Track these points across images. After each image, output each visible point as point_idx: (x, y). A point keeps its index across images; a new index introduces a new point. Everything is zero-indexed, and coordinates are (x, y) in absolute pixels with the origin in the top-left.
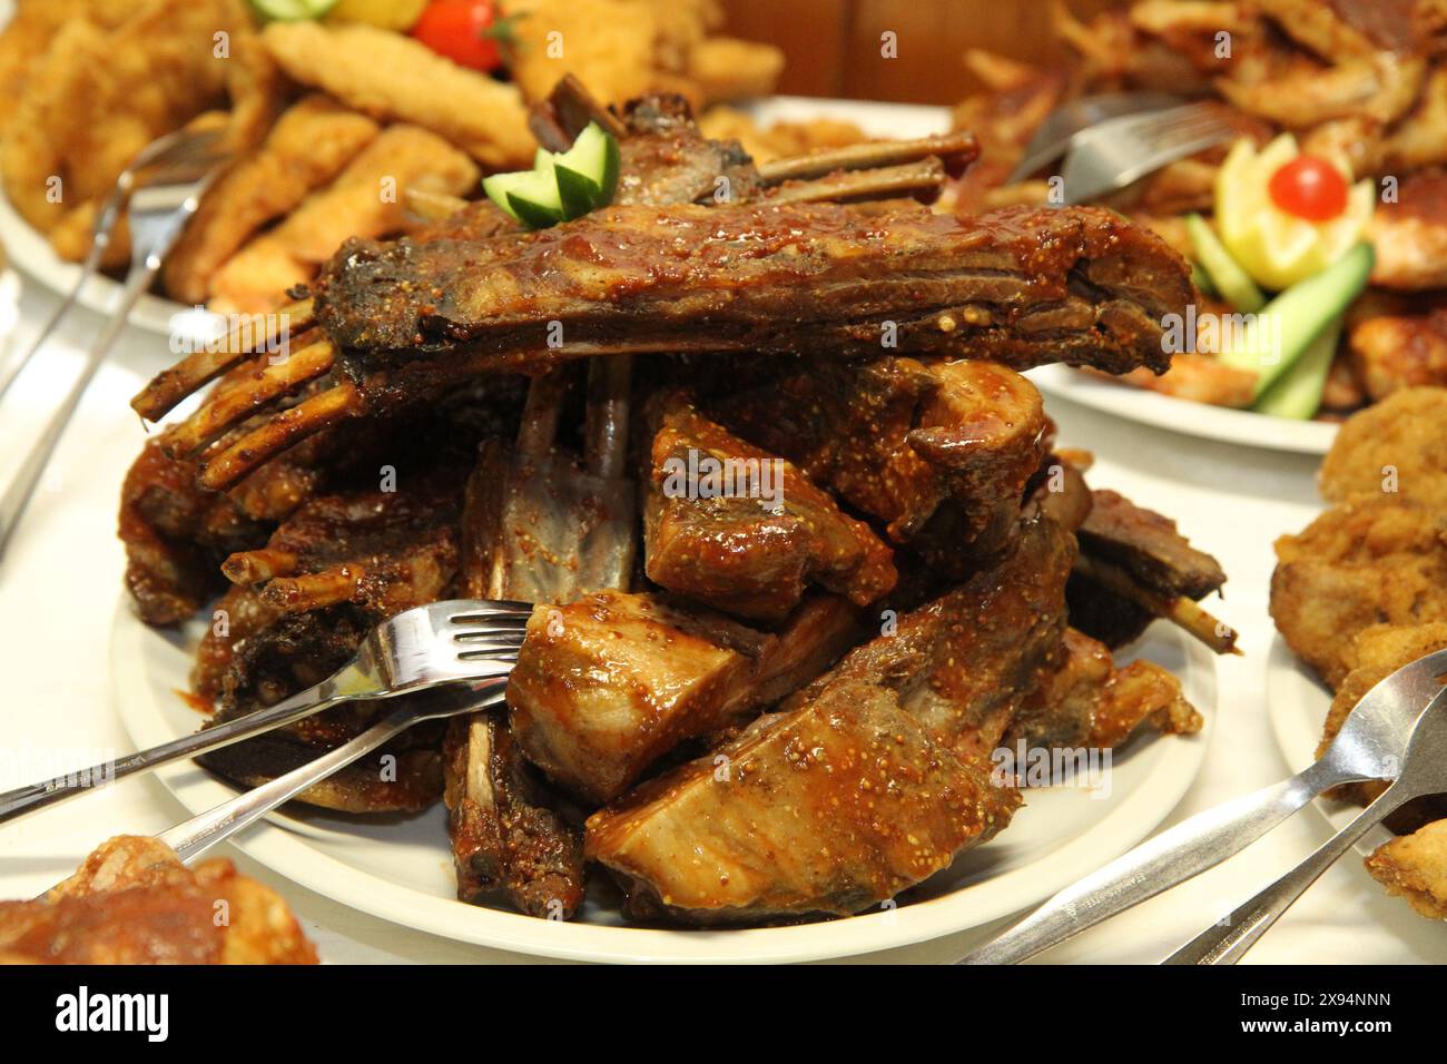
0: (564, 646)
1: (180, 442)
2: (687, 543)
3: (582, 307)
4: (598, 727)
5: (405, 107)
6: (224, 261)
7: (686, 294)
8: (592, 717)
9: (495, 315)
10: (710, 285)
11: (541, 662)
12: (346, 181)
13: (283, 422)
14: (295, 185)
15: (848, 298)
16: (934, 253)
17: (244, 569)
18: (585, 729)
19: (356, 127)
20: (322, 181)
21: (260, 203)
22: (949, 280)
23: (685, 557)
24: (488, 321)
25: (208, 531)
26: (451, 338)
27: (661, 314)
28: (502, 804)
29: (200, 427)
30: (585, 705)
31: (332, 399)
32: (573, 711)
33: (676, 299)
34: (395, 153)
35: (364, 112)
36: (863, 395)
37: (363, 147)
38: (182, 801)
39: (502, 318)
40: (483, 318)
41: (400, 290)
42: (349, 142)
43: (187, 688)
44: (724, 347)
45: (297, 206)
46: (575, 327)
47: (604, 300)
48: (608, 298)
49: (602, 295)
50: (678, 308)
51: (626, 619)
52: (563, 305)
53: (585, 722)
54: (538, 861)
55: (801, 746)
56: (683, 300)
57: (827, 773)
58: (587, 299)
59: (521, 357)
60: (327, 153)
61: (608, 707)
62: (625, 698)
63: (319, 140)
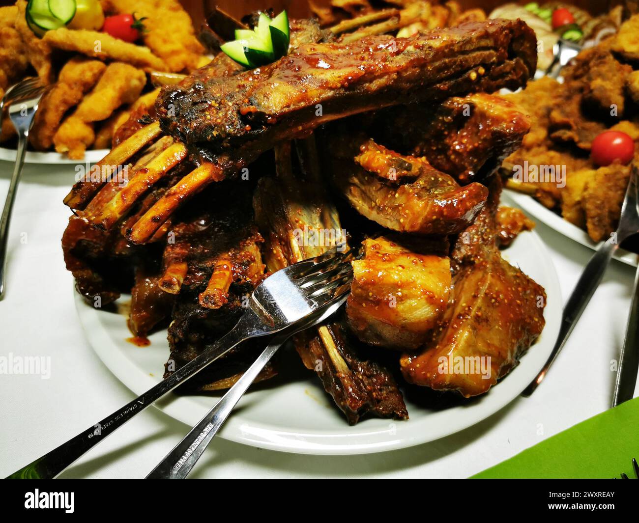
0: (381, 282)
1: (107, 219)
2: (434, 209)
3: (330, 93)
4: (413, 320)
5: (114, 54)
6: (56, 129)
7: (375, 78)
8: (407, 316)
9: (288, 106)
10: (386, 72)
11: (371, 294)
12: (98, 87)
13: (175, 194)
14: (76, 93)
15: (439, 70)
16: (469, 41)
17: (174, 285)
18: (405, 323)
19: (97, 65)
20: (88, 89)
21: (65, 102)
22: (474, 54)
23: (434, 217)
24: (286, 109)
25: (116, 254)
26: (267, 124)
27: (367, 91)
28: (352, 367)
29: (117, 208)
30: (403, 311)
31: (200, 174)
32: (396, 315)
33: (371, 82)
34: (116, 73)
35: (97, 58)
36: (441, 118)
37: (102, 72)
38: (167, 413)
39: (292, 107)
40: (282, 108)
41: (211, 106)
42: (96, 71)
43: (130, 335)
44: (389, 105)
45: (80, 101)
46: (329, 105)
47: (340, 88)
48: (343, 86)
49: (339, 85)
50: (374, 86)
51: (397, 256)
52: (320, 94)
53: (404, 320)
54: (380, 390)
55: (494, 296)
56: (374, 81)
57: (505, 304)
58: (331, 89)
59: (300, 128)
60: (88, 76)
61: (416, 308)
62: (424, 301)
63: (83, 72)
